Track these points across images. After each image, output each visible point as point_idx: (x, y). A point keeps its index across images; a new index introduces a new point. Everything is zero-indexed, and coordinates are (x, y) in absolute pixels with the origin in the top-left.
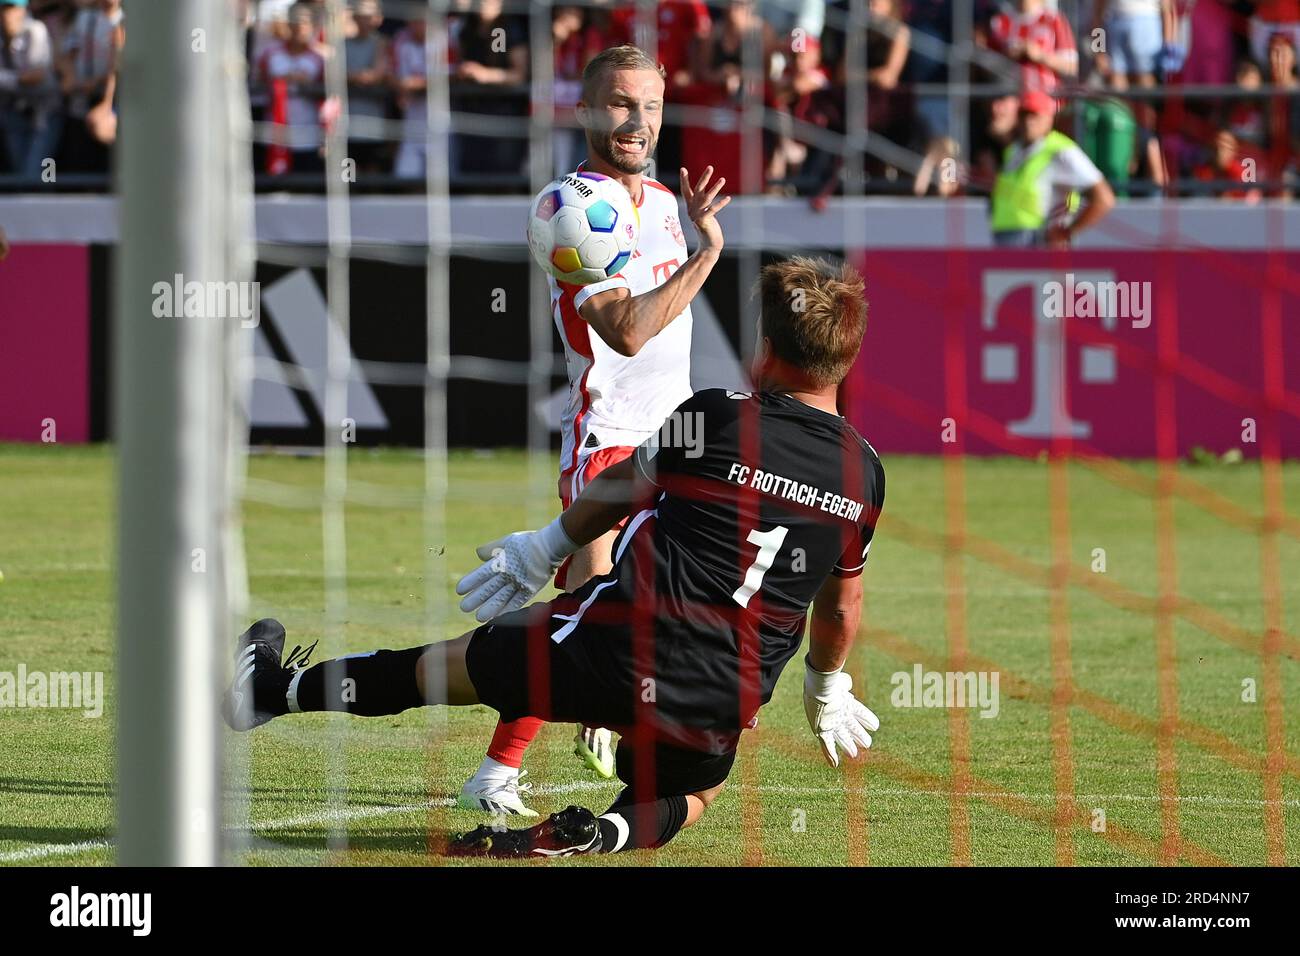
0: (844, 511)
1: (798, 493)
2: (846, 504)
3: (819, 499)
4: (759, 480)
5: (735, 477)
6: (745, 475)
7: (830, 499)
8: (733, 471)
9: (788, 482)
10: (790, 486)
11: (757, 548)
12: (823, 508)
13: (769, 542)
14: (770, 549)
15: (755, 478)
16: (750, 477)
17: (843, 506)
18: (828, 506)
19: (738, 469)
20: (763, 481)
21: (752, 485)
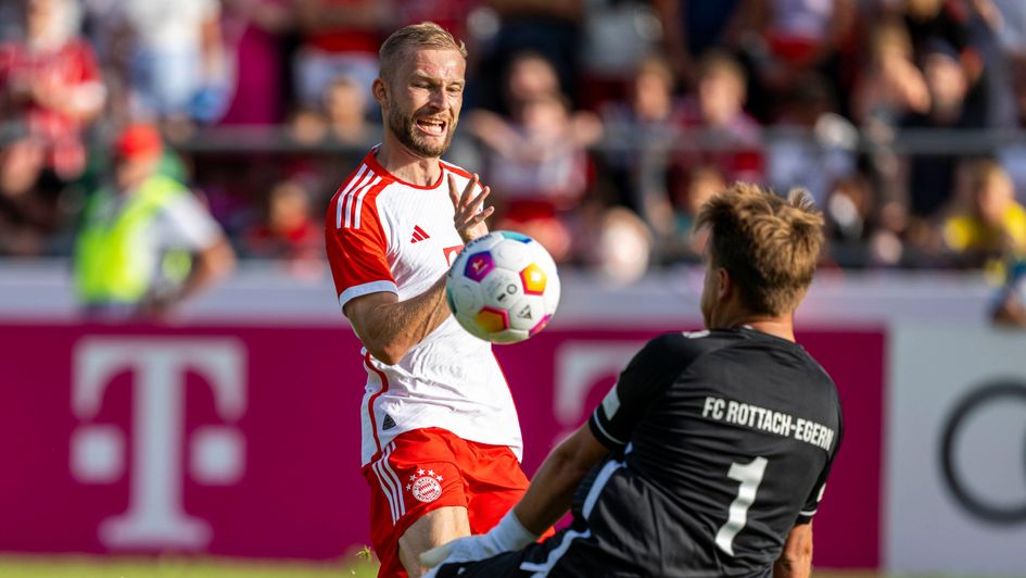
0: (816, 438)
1: (774, 422)
2: (818, 431)
3: (793, 427)
4: (735, 413)
5: (710, 412)
6: (720, 409)
7: (803, 426)
8: (708, 407)
9: (762, 412)
10: (765, 416)
11: (737, 484)
12: (798, 436)
13: (749, 476)
14: (750, 482)
15: (730, 412)
16: (725, 411)
17: (815, 434)
18: (802, 433)
19: (712, 404)
20: (739, 413)
21: (728, 419)
